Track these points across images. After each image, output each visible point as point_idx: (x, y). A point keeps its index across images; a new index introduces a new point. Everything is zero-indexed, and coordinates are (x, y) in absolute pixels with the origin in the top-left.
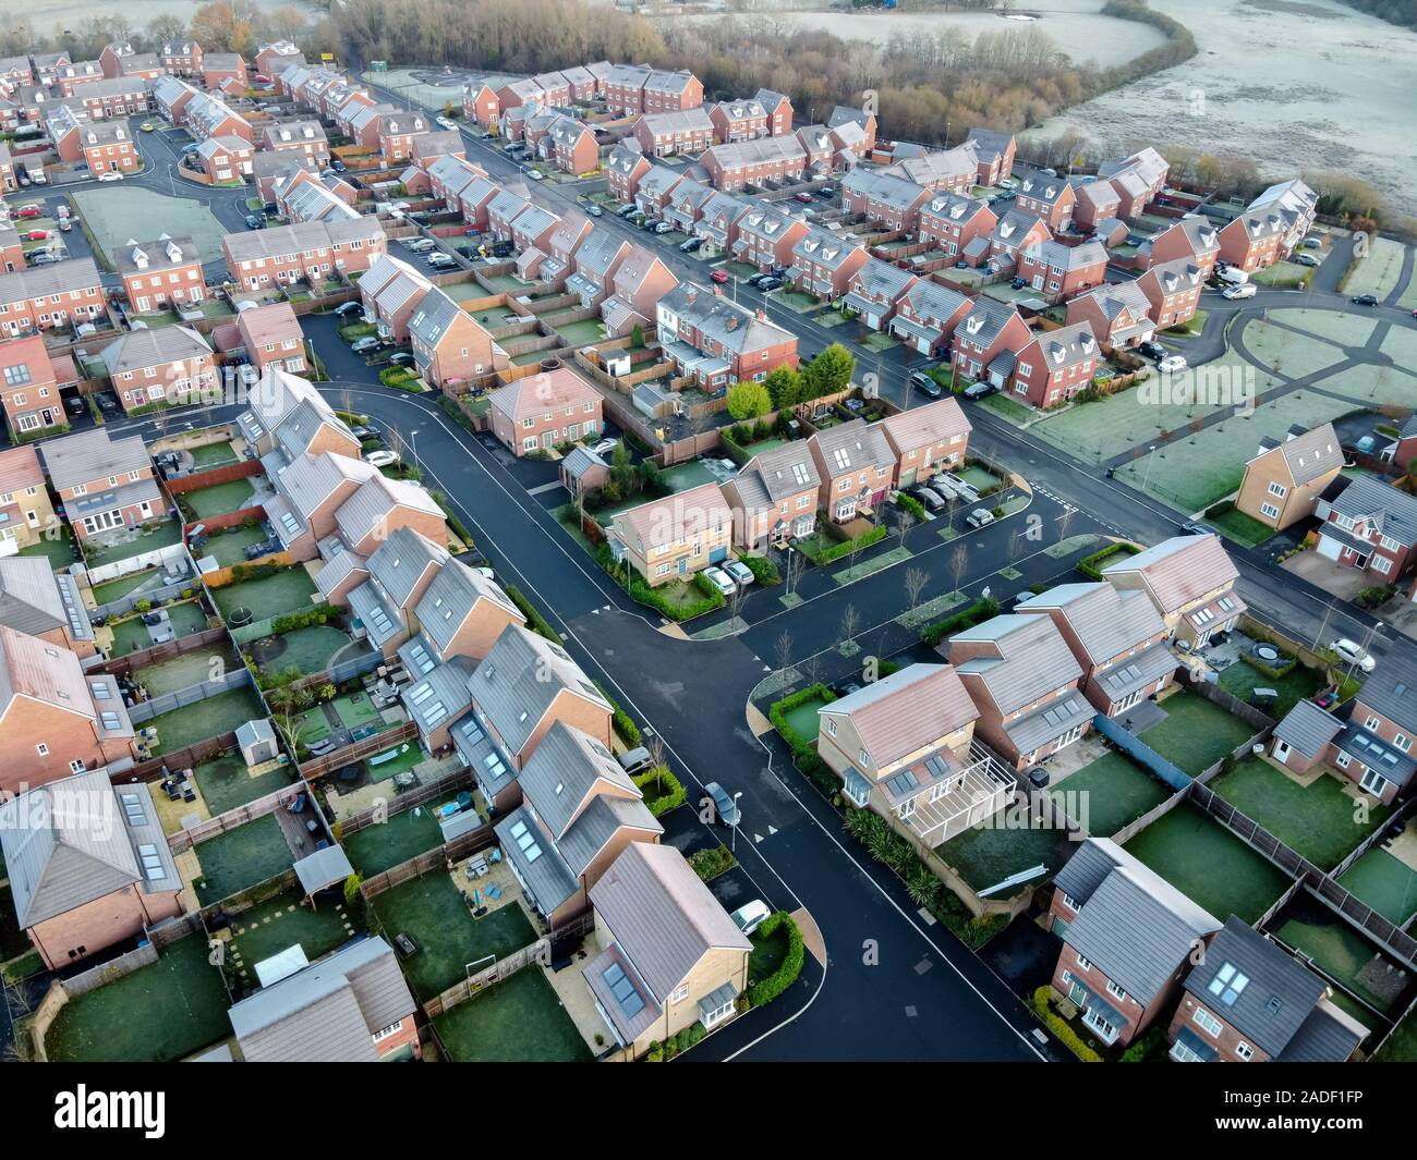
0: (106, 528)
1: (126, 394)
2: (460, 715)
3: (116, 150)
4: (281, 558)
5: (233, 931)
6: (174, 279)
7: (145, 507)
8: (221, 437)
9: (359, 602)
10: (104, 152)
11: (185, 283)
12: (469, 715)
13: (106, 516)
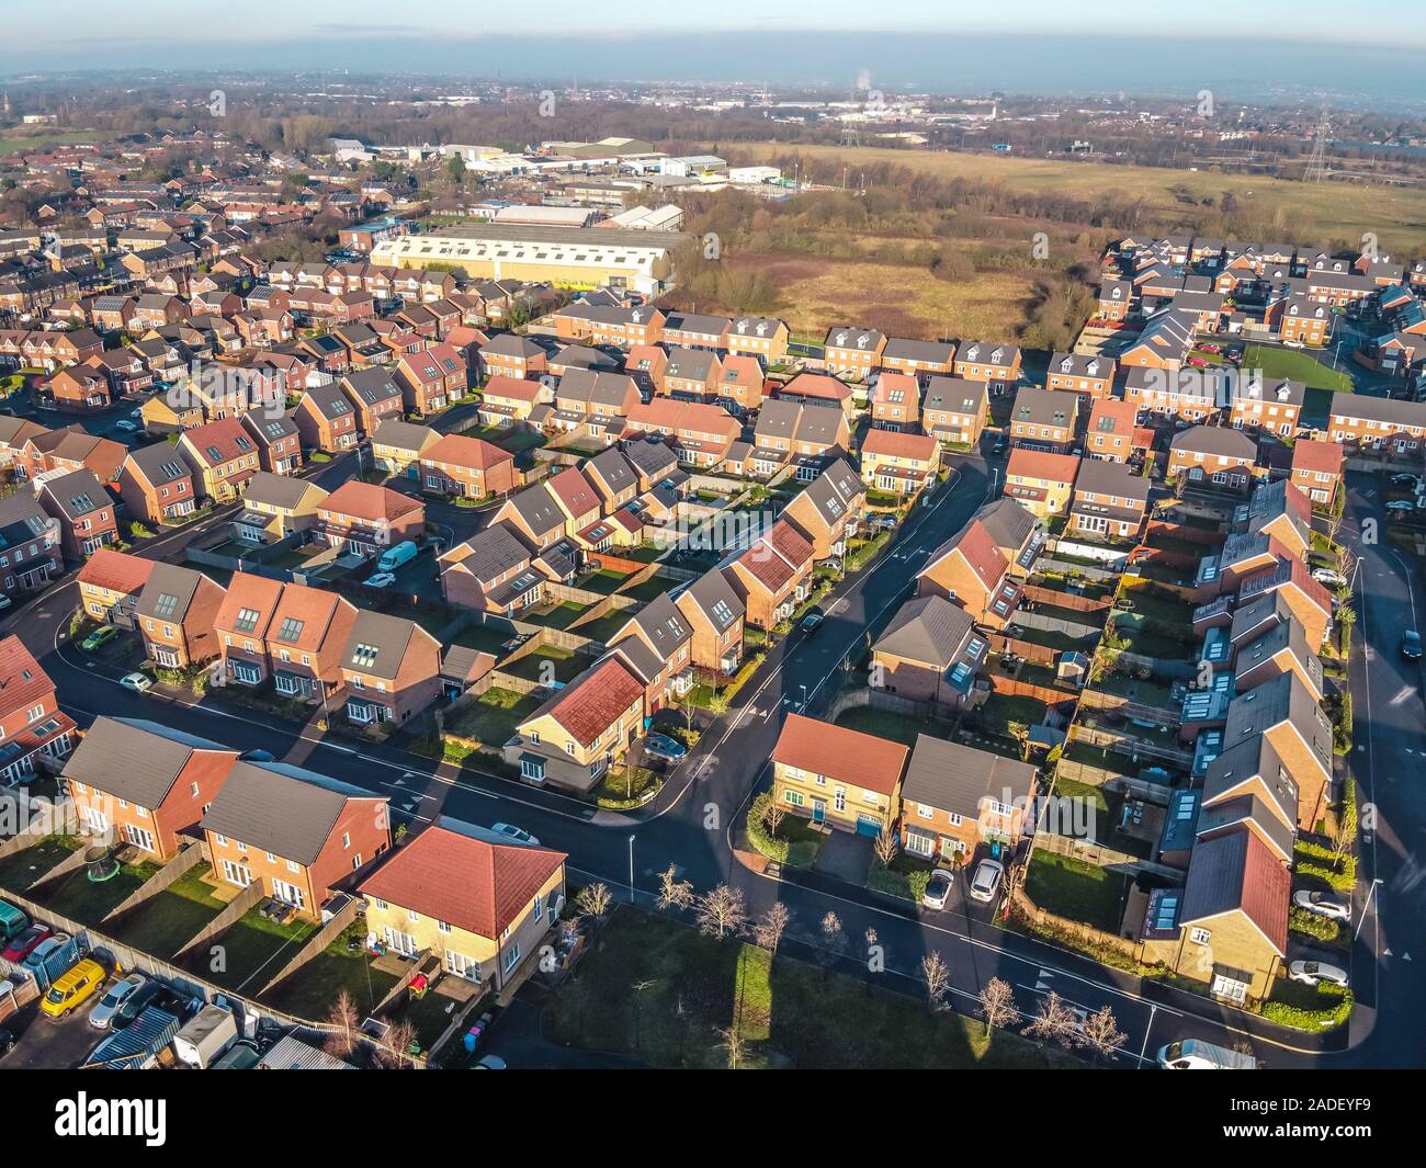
0: (1091, 529)
1: (1174, 467)
2: (1214, 724)
3: (1310, 325)
4: (1188, 593)
5: (975, 737)
6: (1273, 411)
7: (1124, 527)
8: (1217, 516)
9: (1212, 634)
10: (1298, 323)
11: (1281, 416)
12: (1220, 727)
13: (1096, 521)
